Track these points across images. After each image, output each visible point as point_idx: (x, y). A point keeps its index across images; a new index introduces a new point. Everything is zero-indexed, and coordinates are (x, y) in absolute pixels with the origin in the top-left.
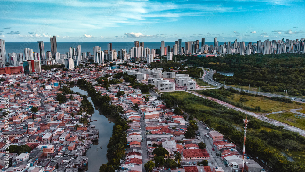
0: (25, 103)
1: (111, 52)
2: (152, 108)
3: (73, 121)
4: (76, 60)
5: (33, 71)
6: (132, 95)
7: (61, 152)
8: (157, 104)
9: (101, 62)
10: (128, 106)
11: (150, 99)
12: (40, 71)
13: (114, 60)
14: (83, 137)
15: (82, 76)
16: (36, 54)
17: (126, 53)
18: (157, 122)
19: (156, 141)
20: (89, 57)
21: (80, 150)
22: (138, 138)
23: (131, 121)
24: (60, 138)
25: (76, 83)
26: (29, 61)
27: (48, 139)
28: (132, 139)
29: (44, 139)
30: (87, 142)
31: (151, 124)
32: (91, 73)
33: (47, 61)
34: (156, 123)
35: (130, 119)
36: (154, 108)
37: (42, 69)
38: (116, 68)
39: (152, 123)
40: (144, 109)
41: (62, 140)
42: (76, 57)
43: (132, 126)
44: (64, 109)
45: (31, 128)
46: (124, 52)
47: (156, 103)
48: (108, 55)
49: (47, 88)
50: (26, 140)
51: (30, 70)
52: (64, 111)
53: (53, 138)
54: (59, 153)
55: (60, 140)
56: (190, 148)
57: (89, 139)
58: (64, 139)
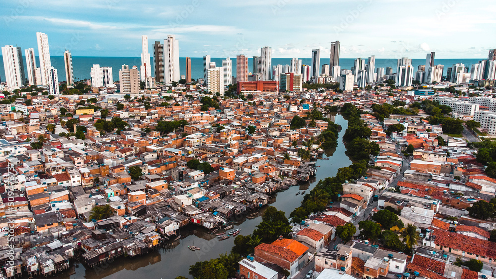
0: (249, 122)
1: (430, 69)
2: (437, 156)
3: (288, 152)
4: (362, 79)
5: (291, 88)
6: (418, 133)
7: (241, 182)
8: (460, 153)
9: (405, 85)
10: (394, 147)
11: (449, 144)
12: (301, 90)
13: (434, 83)
14: (286, 173)
15: (356, 100)
16: (306, 68)
17: (462, 72)
18: (428, 178)
19: (395, 203)
20: (388, 76)
21: (267, 186)
22: (362, 191)
23: (379, 169)
24: (253, 166)
25: (340, 109)
26: (287, 75)
27: (238, 165)
28: (351, 189)
29: (234, 163)
30: (289, 181)
31: (414, 179)
32: (373, 98)
33: (319, 79)
34: (424, 180)
35: (379, 164)
36: (442, 156)
37: (303, 87)
38: (427, 93)
39: (416, 177)
40: (421, 156)
41: (255, 169)
42: (363, 73)
43: (374, 175)
44: (290, 135)
45: (230, 149)
46: (460, 69)
47: (458, 151)
48: (424, 74)
49: (291, 110)
50: (216, 160)
51: (287, 88)
52: (288, 138)
53: (245, 164)
54: (238, 183)
55: (253, 168)
56: (465, 234)
57: (294, 179)
58: (257, 168)
